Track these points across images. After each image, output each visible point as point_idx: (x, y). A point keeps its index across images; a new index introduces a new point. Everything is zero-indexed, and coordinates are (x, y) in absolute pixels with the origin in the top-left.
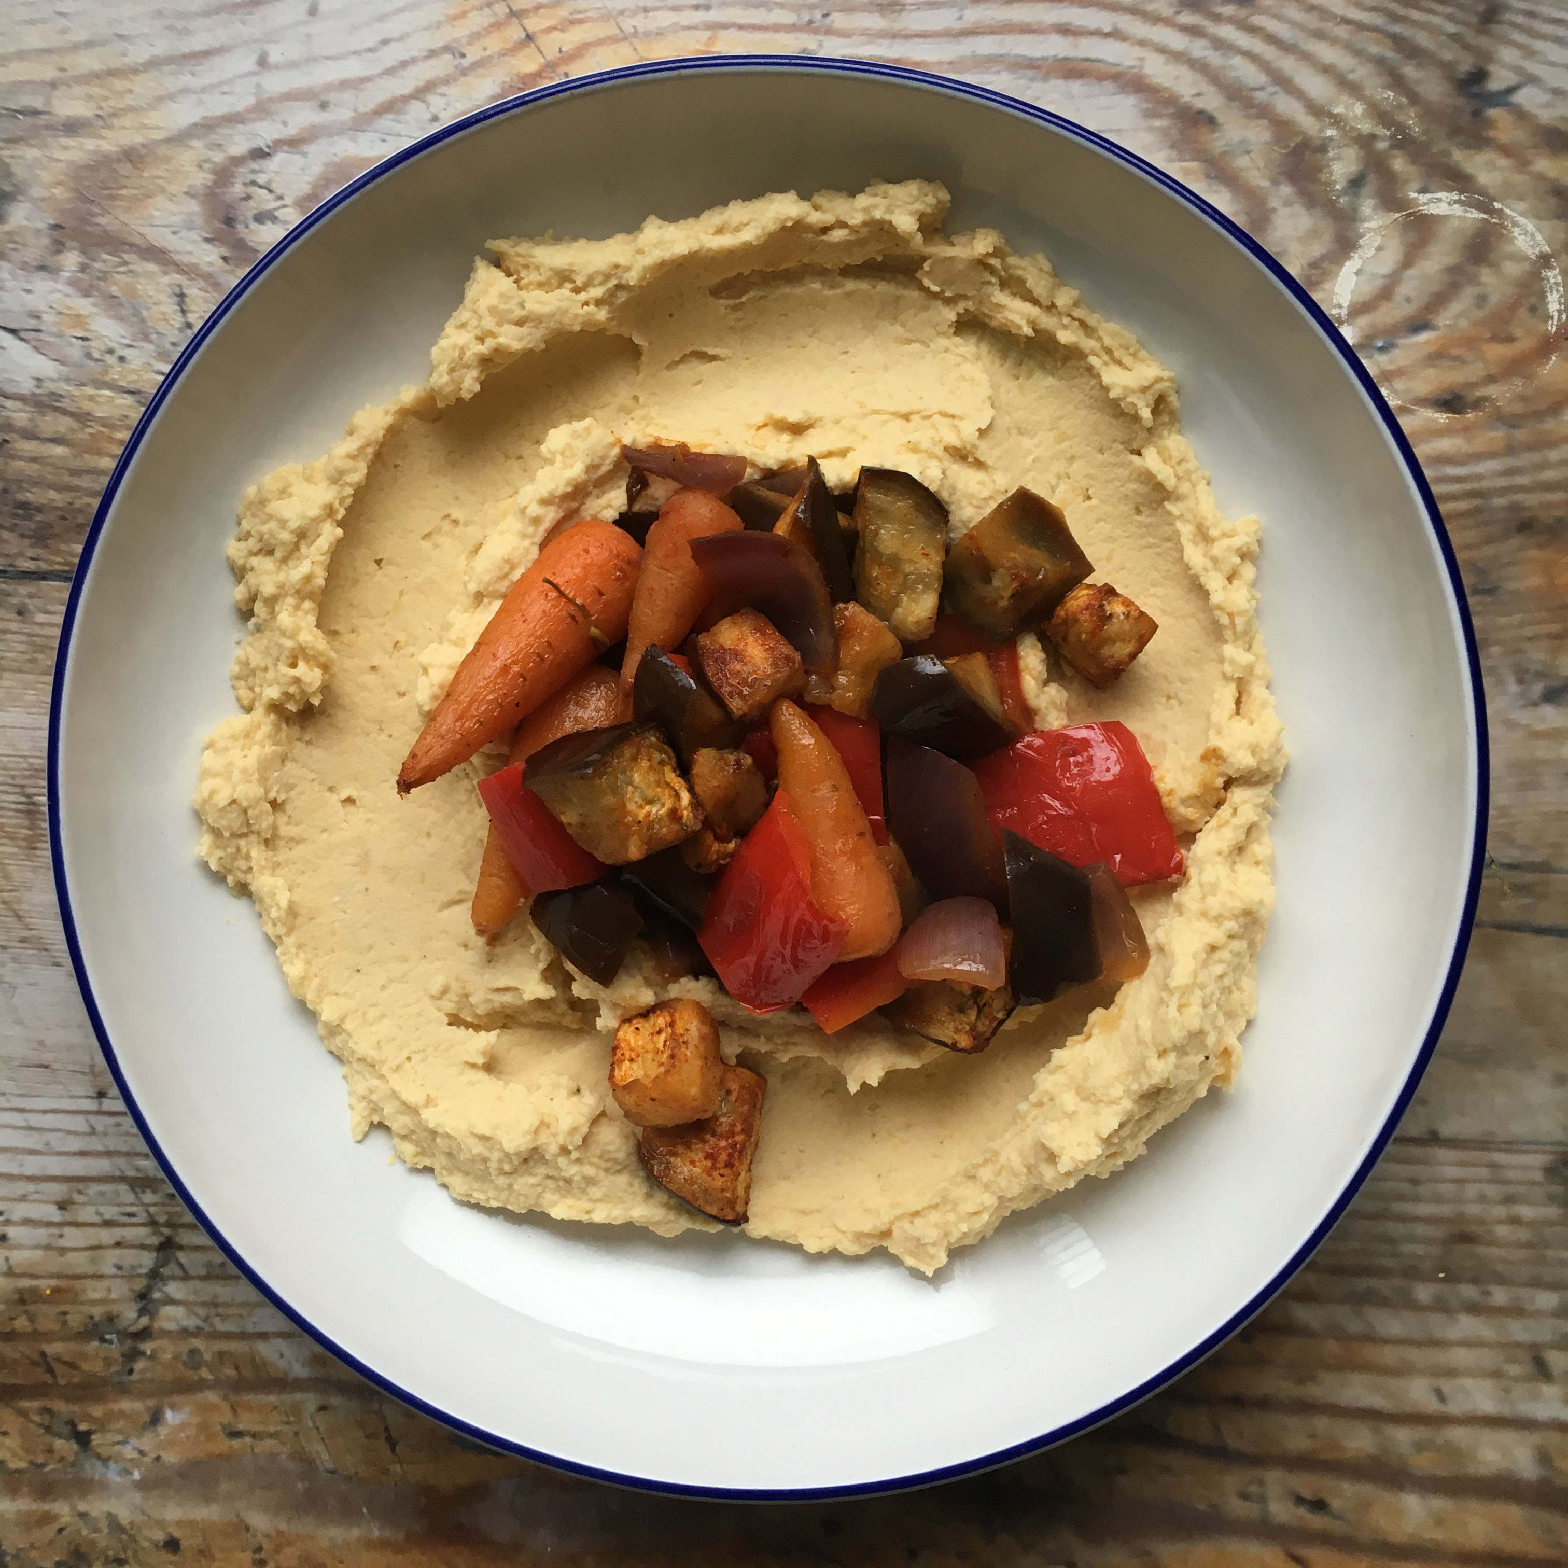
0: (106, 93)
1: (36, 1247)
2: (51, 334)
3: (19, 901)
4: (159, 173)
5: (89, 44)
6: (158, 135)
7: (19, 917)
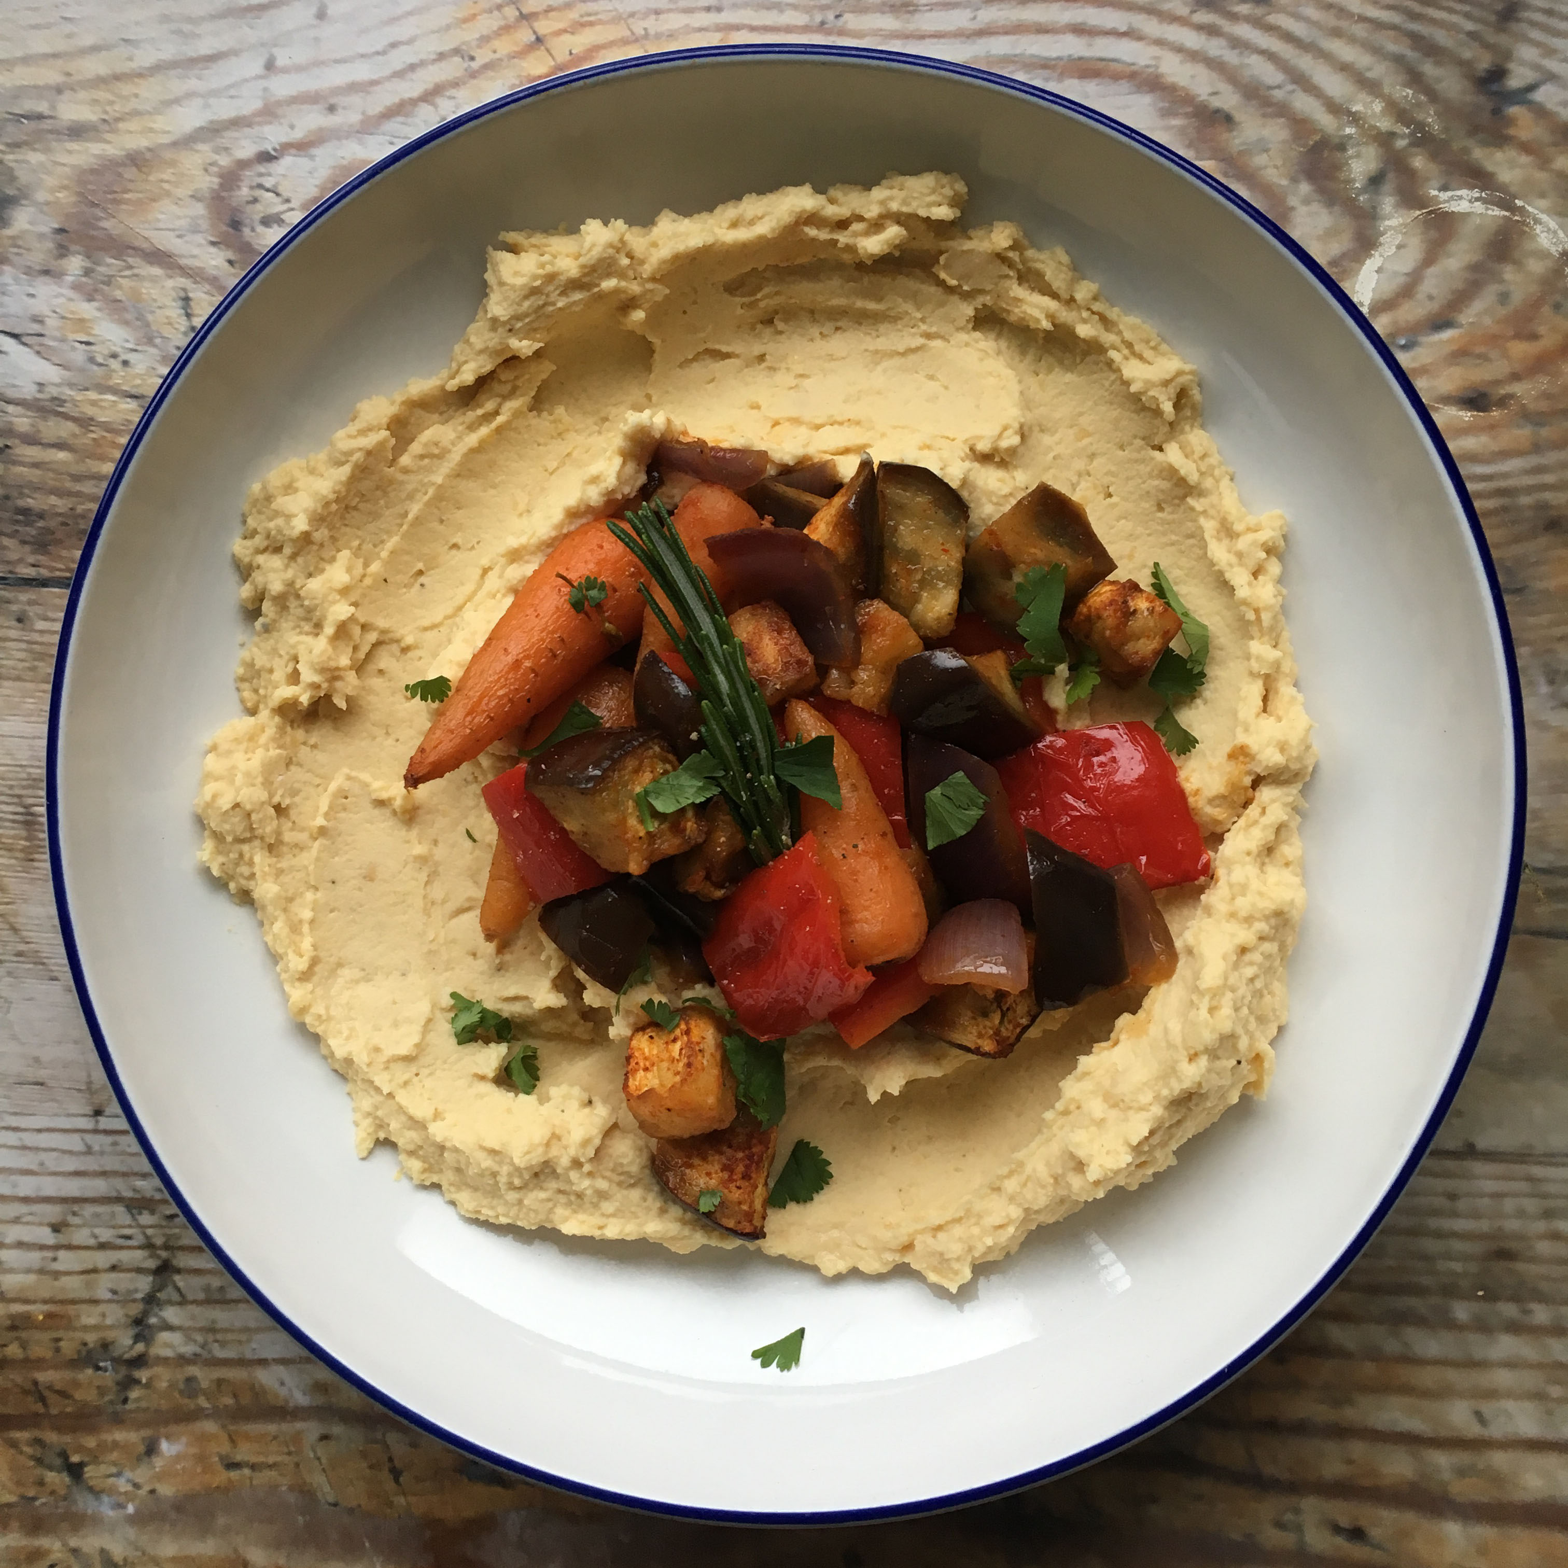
0: (110, 97)
1: (28, 1271)
2: (55, 339)
3: (16, 915)
4: (165, 177)
5: (95, 49)
6: (166, 139)
7: (14, 930)
